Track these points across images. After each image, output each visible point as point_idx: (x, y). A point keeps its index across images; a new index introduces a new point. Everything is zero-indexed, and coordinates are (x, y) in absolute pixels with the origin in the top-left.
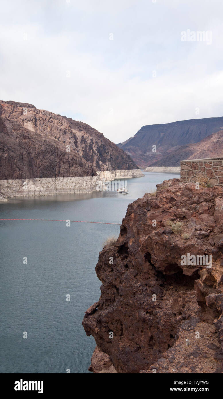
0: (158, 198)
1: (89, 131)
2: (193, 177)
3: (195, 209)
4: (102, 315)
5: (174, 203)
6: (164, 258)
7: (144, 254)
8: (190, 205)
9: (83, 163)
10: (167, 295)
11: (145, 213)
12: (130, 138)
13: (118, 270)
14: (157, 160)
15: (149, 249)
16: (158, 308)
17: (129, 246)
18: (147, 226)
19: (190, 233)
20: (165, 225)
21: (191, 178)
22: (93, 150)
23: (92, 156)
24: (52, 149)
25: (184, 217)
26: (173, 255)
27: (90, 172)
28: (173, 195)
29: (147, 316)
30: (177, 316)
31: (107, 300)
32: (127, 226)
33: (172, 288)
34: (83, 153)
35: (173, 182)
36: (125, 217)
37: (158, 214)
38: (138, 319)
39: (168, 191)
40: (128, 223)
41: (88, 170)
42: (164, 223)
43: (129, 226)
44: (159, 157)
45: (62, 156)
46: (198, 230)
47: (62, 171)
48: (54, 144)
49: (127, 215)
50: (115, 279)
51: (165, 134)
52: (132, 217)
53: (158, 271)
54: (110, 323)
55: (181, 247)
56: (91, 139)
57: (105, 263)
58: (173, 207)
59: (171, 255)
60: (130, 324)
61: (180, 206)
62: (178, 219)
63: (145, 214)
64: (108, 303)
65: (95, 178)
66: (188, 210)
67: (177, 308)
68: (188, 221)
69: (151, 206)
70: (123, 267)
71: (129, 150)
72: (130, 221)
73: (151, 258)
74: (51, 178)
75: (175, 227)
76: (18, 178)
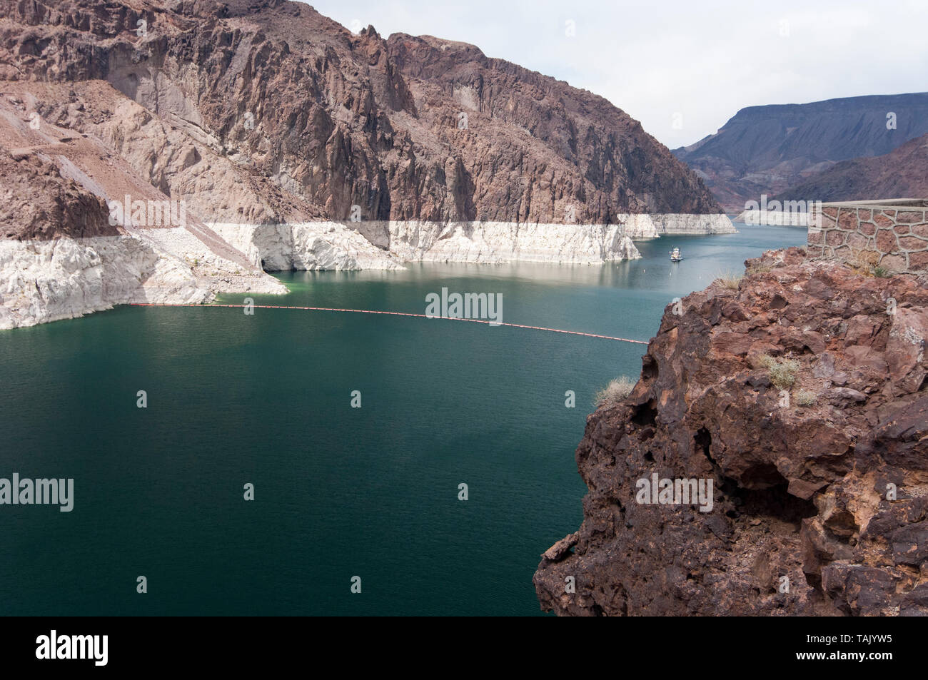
0: (742, 295)
1: (607, 115)
2: (841, 247)
3: (836, 330)
4: (579, 566)
5: (783, 310)
6: (742, 447)
7: (695, 432)
8: (824, 318)
9: (587, 193)
10: (743, 539)
11: (704, 331)
12: (708, 135)
13: (627, 465)
14: (772, 193)
15: (707, 421)
16: (716, 570)
17: (659, 408)
18: (708, 363)
19: (816, 392)
20: (752, 364)
21: (835, 250)
22: (612, 160)
23: (611, 175)
24: (516, 154)
25: (806, 349)
26: (767, 442)
27: (601, 214)
28: (781, 290)
29: (688, 586)
30: (762, 595)
31: (595, 533)
32: (657, 357)
33: (757, 524)
34: (589, 167)
35: (786, 257)
36: (655, 336)
37: (739, 335)
38: (665, 588)
39: (770, 279)
40: (662, 350)
41: (597, 210)
42: (752, 359)
43: (664, 359)
44: (778, 188)
45: (537, 172)
46: (838, 386)
47: (535, 209)
48: (522, 143)
49: (662, 331)
50: (620, 485)
51: (797, 130)
52: (673, 337)
53: (726, 477)
54: (597, 588)
55: (788, 423)
56: (611, 135)
57: (597, 443)
58: (779, 321)
59: (762, 442)
60: (644, 598)
61: (796, 319)
62: (790, 353)
63: (704, 333)
64: (598, 540)
65: (613, 229)
66: (818, 330)
67: (763, 577)
68: (816, 359)
69: (723, 315)
70: (641, 457)
71: (703, 166)
72: (667, 346)
73: (710, 443)
74: (507, 223)
75: (778, 371)
76: (430, 219)
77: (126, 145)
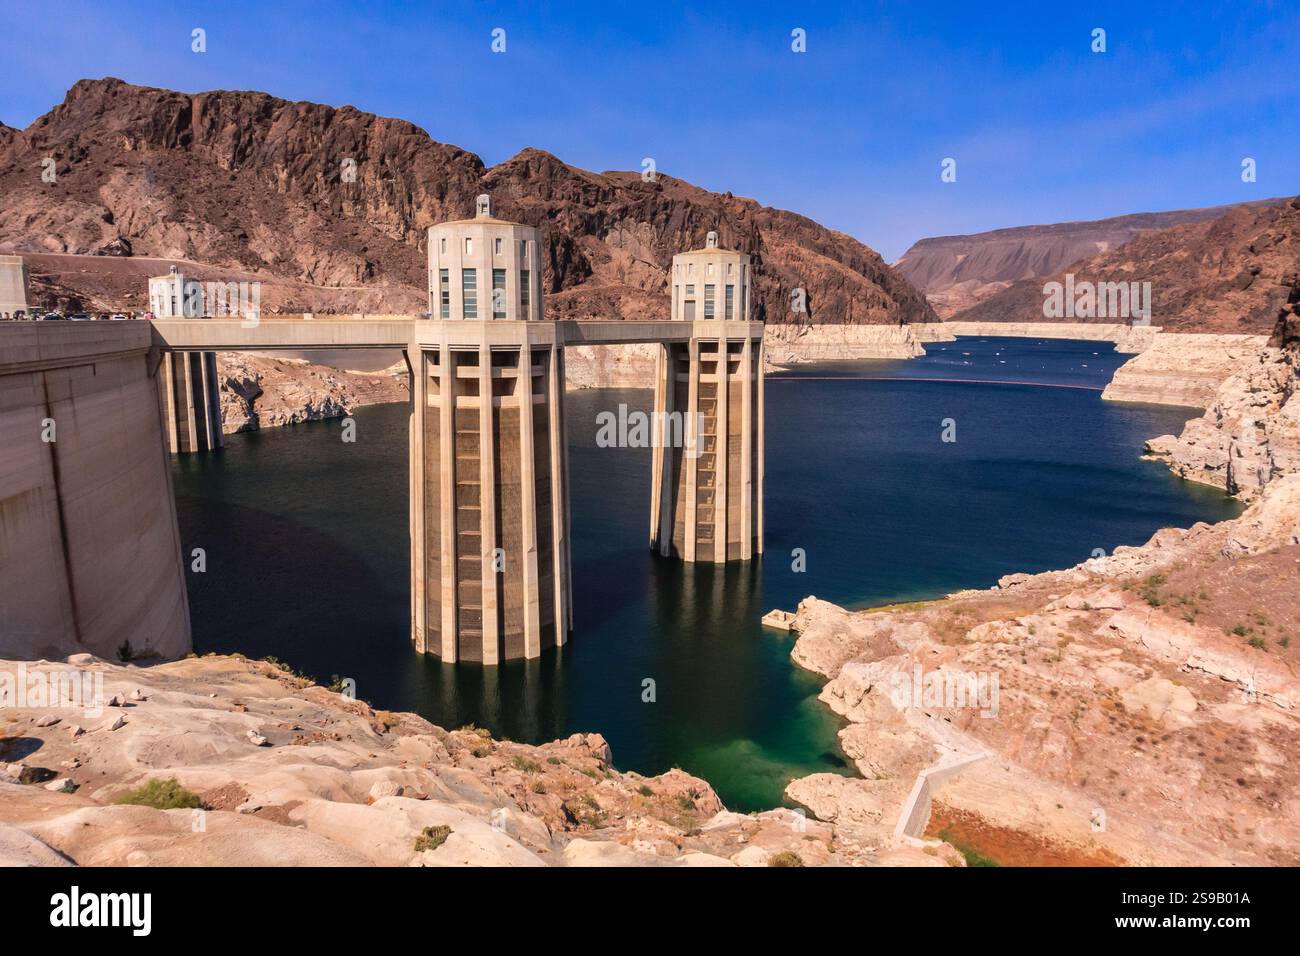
45: (855, 290)
47: (856, 315)
51: (968, 257)
76: (793, 323)
77: (626, 277)
